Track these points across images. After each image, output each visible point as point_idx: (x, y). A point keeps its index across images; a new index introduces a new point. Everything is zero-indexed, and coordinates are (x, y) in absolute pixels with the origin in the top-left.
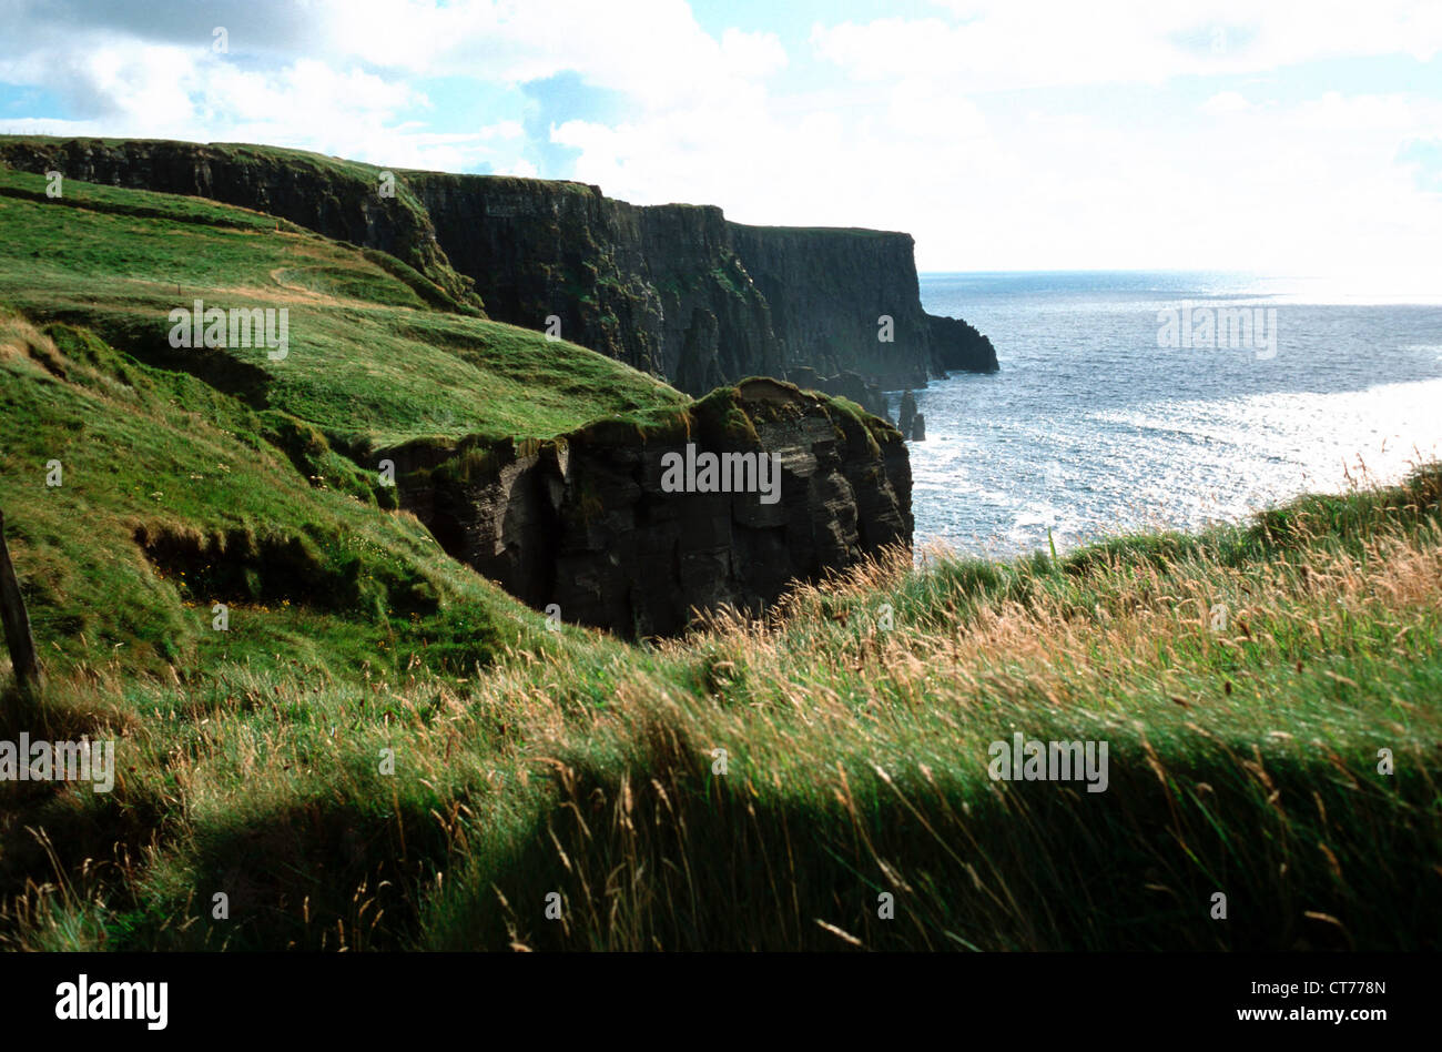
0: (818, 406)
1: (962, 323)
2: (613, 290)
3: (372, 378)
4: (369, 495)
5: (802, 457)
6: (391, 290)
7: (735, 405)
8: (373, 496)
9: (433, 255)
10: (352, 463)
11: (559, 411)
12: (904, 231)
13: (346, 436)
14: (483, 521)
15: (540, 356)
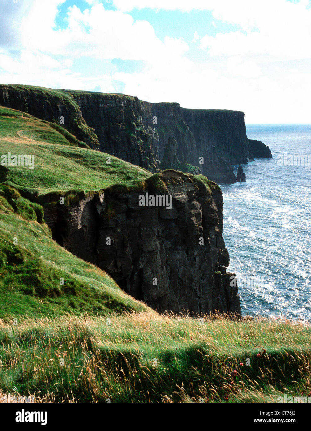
0: (189, 179)
1: (260, 142)
2: (141, 132)
3: (42, 170)
4: (33, 212)
5: (183, 196)
6: (57, 137)
7: (160, 179)
8: (34, 212)
9: (81, 121)
10: (29, 201)
11: (106, 180)
12: (241, 111)
13: (31, 190)
14: (73, 218)
15: (101, 161)
